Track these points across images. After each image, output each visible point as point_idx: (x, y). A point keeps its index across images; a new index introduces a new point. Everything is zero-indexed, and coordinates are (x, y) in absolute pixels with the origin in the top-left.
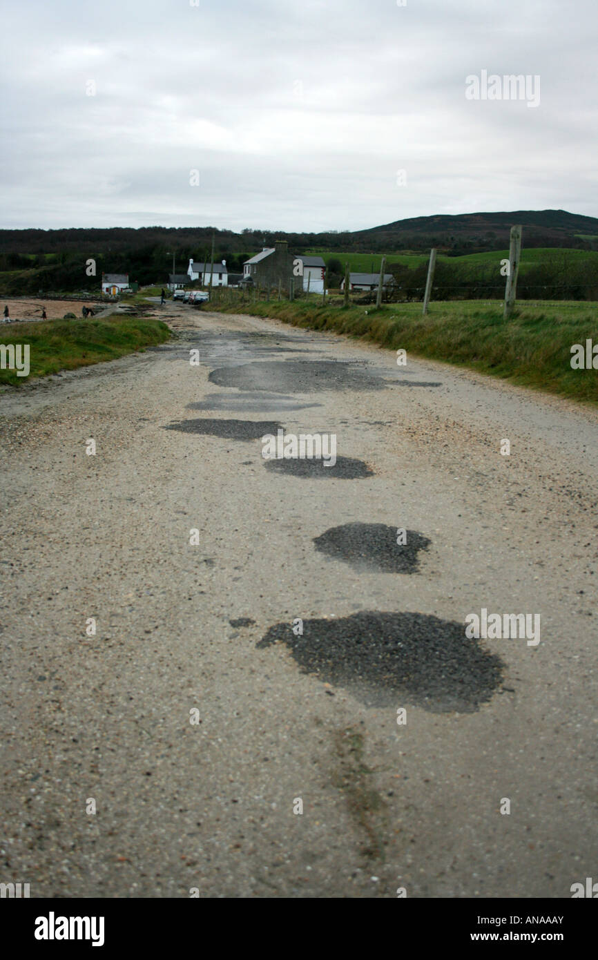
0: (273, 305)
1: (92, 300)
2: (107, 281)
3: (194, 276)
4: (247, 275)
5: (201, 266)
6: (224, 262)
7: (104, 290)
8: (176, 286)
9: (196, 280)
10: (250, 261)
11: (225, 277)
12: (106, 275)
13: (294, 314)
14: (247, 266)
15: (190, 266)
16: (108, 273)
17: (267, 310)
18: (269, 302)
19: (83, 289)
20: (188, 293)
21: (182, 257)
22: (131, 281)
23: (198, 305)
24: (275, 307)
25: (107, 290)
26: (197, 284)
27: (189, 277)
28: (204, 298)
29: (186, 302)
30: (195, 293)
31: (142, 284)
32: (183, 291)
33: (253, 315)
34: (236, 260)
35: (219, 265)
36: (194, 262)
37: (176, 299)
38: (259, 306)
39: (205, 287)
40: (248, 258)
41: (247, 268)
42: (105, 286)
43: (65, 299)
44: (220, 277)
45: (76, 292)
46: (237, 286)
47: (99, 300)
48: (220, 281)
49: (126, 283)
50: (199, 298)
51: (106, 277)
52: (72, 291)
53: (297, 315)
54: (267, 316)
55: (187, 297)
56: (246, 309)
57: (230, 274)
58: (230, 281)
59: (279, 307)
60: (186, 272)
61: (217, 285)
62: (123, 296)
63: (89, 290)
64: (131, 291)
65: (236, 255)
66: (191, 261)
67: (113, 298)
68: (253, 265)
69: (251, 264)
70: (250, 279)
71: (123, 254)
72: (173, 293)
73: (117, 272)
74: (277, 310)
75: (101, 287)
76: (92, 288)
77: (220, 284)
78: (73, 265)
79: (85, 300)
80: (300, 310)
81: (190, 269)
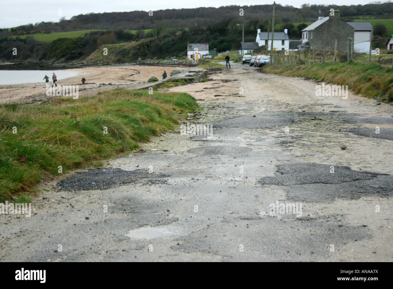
0: (330, 67)
1: (179, 65)
2: (192, 50)
3: (261, 43)
4: (305, 40)
5: (265, 34)
6: (286, 31)
7: (189, 57)
8: (246, 52)
9: (263, 47)
10: (307, 29)
11: (287, 43)
12: (191, 45)
13: (356, 78)
14: (305, 33)
15: (258, 36)
16: (192, 42)
17: (322, 73)
18: (325, 65)
19: (173, 56)
20: (254, 57)
21: (252, 28)
22: (210, 49)
23: (261, 67)
24: (331, 70)
25: (192, 56)
26: (262, 50)
27: (257, 44)
28: (267, 61)
29: (252, 65)
30: (259, 57)
31: (220, 51)
32: (250, 56)
33: (307, 79)
34: (296, 29)
35: (282, 33)
36: (261, 31)
37: (244, 62)
38: (315, 68)
39: (269, 52)
40: (305, 26)
41: (305, 34)
42: (190, 53)
43: (158, 64)
44: (283, 43)
45: (167, 59)
46: (296, 50)
47: (184, 65)
48: (283, 47)
49: (206, 50)
50: (262, 61)
51: (191, 47)
52: (164, 58)
53: (359, 81)
54: (323, 81)
55: (252, 61)
56: (302, 72)
57: (291, 40)
58: (291, 46)
59: (336, 70)
60: (255, 40)
61: (281, 49)
62: (203, 61)
63: (177, 57)
64: (210, 57)
65: (296, 24)
66: (259, 31)
67: (195, 63)
68: (310, 32)
69: (309, 31)
70: (307, 44)
71: (204, 28)
72: (242, 58)
73: (199, 42)
74: (334, 73)
75: (186, 55)
76: (181, 55)
77: (283, 49)
78: (165, 37)
79: (174, 65)
80: (362, 74)
81: (258, 38)
